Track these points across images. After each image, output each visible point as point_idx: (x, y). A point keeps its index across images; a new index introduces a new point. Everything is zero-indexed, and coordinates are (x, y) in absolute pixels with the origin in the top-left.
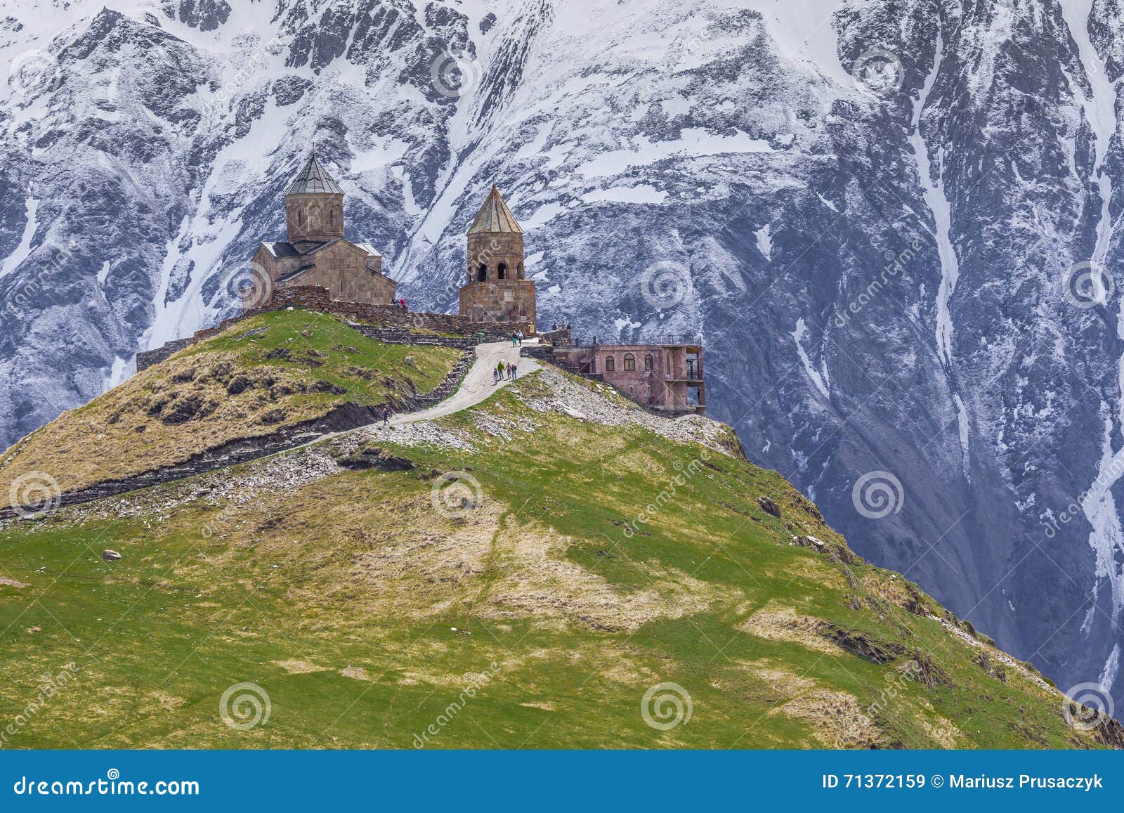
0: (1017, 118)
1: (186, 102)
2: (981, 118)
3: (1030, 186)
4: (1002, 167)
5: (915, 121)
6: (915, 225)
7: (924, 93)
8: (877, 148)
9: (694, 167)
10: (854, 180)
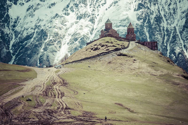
0: (156, 25)
1: (65, 24)
2: (152, 25)
3: (158, 33)
4: (154, 31)
5: (145, 26)
6: (145, 37)
7: (146, 23)
8: (141, 28)
9: (121, 30)
10: (138, 32)
